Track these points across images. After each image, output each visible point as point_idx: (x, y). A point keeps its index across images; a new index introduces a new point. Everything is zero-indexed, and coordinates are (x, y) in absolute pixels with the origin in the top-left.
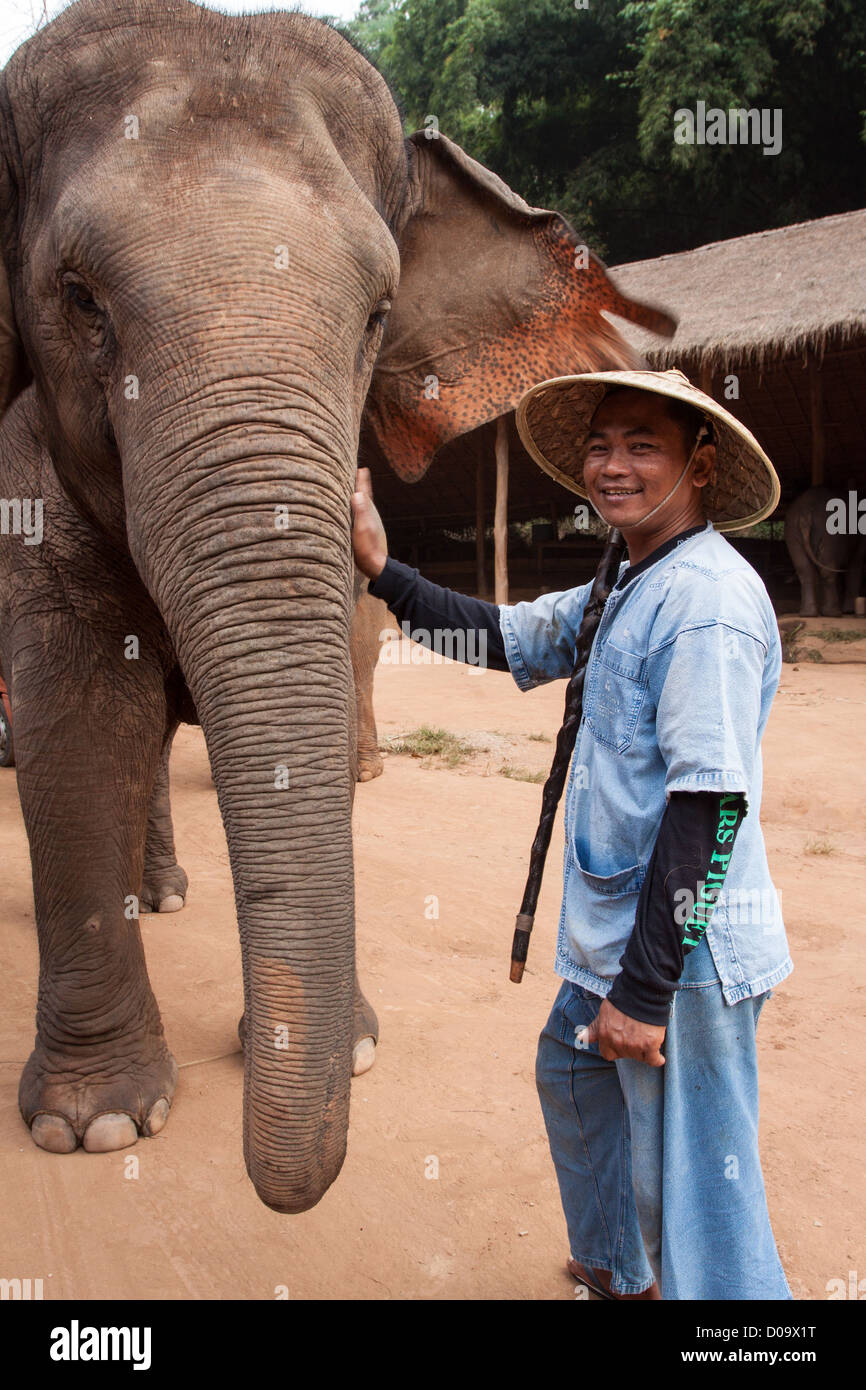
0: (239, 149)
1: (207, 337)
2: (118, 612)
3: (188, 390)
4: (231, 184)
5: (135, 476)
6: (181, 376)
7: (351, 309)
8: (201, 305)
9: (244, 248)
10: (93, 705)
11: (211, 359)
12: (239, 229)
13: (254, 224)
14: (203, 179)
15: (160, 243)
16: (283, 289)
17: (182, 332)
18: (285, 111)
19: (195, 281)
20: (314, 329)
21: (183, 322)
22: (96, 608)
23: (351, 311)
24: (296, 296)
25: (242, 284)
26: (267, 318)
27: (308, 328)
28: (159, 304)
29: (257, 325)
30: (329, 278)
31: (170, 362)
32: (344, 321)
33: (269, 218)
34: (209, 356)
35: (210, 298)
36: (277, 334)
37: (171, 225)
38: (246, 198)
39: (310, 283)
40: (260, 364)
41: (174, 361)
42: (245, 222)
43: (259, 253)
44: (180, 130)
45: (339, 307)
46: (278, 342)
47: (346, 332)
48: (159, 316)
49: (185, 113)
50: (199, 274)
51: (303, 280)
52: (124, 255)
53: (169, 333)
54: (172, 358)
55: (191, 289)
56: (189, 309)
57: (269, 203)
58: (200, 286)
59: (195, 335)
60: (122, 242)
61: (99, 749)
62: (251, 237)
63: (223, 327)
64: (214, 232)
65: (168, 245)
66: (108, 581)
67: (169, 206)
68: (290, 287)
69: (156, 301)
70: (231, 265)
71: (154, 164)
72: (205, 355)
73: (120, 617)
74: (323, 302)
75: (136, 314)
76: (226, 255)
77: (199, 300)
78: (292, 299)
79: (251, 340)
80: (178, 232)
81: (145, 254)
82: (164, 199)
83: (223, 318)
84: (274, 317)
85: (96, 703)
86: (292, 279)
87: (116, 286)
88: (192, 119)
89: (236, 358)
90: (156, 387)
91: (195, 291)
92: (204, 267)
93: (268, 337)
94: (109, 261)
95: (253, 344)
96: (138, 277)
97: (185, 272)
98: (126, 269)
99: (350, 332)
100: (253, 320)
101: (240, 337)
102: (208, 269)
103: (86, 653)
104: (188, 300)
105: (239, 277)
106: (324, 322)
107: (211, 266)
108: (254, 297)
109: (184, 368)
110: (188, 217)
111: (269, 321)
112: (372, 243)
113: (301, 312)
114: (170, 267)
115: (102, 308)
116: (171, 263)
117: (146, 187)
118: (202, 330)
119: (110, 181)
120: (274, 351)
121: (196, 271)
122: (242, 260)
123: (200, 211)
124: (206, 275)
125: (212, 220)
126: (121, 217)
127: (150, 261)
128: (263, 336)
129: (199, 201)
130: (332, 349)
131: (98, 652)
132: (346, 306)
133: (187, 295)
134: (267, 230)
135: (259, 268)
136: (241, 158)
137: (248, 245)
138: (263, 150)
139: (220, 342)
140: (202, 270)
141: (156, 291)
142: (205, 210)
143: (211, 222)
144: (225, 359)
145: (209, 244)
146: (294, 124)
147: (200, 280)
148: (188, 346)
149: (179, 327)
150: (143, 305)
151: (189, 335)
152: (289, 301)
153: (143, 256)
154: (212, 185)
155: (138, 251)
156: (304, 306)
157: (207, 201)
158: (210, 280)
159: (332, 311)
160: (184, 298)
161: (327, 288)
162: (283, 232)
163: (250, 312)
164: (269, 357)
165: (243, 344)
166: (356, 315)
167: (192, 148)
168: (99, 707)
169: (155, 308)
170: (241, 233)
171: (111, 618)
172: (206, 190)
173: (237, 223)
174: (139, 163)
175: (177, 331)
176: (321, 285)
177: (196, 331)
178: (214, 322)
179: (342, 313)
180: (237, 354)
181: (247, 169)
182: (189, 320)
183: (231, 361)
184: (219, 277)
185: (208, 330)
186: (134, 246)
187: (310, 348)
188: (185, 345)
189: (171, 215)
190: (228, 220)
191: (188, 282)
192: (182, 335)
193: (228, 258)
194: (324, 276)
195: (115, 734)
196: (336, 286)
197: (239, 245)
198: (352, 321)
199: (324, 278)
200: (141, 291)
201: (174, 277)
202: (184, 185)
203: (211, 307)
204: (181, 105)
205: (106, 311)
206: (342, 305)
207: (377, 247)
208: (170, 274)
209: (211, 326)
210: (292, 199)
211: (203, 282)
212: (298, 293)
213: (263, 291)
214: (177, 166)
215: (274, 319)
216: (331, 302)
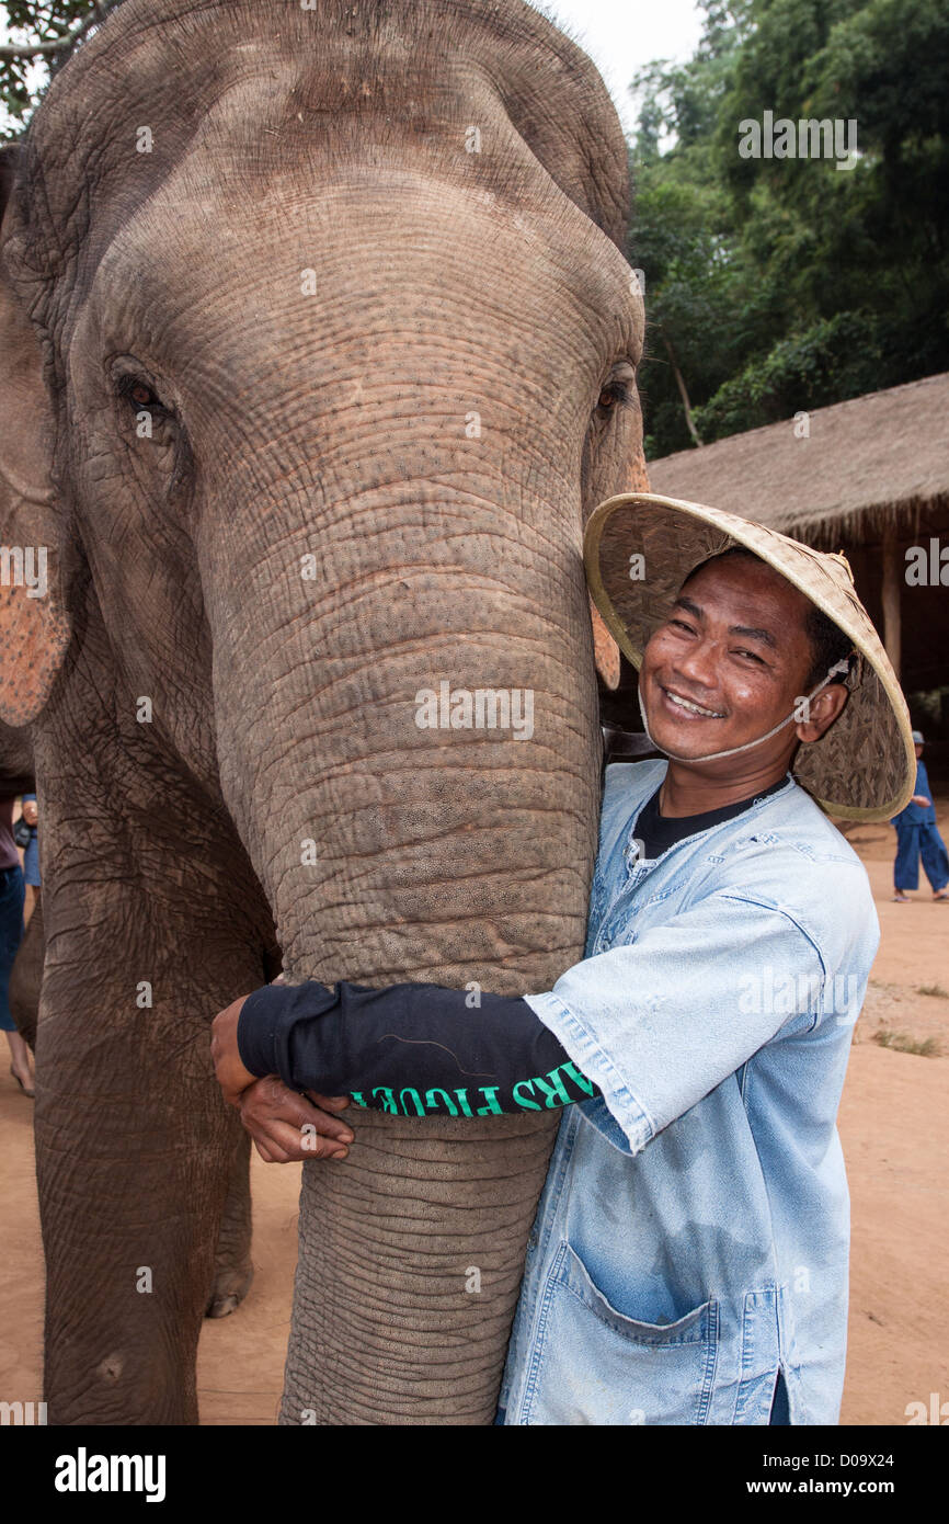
0: (377, 150)
1: (335, 425)
2: (212, 890)
3: (308, 512)
4: (363, 193)
5: (233, 665)
6: (295, 491)
7: (568, 367)
8: (321, 373)
9: (387, 279)
10: (151, 1027)
11: (343, 459)
12: (377, 253)
13: (401, 244)
14: (318, 190)
15: (252, 286)
16: (454, 338)
17: (292, 421)
18: (445, 94)
19: (311, 337)
20: (510, 399)
21: (294, 404)
22: (179, 883)
23: (569, 372)
24: (477, 348)
25: (388, 335)
26: (430, 385)
27: (498, 399)
28: (256, 380)
29: (414, 396)
30: (530, 319)
31: (278, 471)
32: (558, 387)
33: (426, 235)
34: (338, 455)
35: (336, 361)
36: (449, 409)
37: (270, 256)
38: (387, 209)
39: (498, 327)
40: (422, 459)
41: (282, 467)
42: (387, 244)
43: (411, 285)
44: (282, 132)
45: (550, 365)
46: (450, 421)
47: (562, 407)
48: (256, 398)
49: (289, 107)
50: (316, 325)
51: (487, 323)
52: (197, 312)
53: (273, 424)
54: (279, 463)
55: (303, 351)
56: (302, 383)
57: (425, 214)
58: (318, 345)
59: (314, 423)
60: (193, 293)
61: (152, 1096)
62: (398, 263)
63: (359, 405)
64: (338, 260)
65: (265, 288)
66: (201, 842)
67: (266, 231)
68: (467, 335)
69: (250, 376)
70: (366, 308)
71: (242, 179)
72: (333, 453)
73: (212, 897)
74: (522, 357)
75: (221, 402)
76: (358, 292)
77: (317, 366)
78: (471, 352)
79: (405, 421)
80: (281, 266)
81: (230, 305)
82: (257, 223)
83: (359, 391)
84: (443, 381)
85: (157, 1025)
86: (470, 323)
87: (187, 363)
88: (300, 116)
89: (382, 453)
90: (255, 512)
91: (310, 353)
92: (324, 314)
93: (435, 414)
94: (175, 324)
95: (409, 426)
96: (220, 342)
97: (292, 326)
98: (202, 334)
99: (570, 406)
100: (407, 389)
101: (387, 418)
102: (330, 318)
103: (151, 947)
104: (300, 369)
105: (381, 325)
106: (525, 388)
107: (336, 312)
108: (408, 352)
109: (300, 478)
110: (295, 243)
111: (435, 388)
112: (596, 267)
113: (486, 372)
114: (270, 320)
115: (170, 406)
116: (273, 315)
117: (229, 210)
118: (325, 414)
119: (175, 209)
120: (443, 437)
121: (311, 322)
122: (385, 298)
123: (314, 232)
124: (328, 326)
125: (334, 243)
126: (190, 255)
127: (237, 315)
128: (424, 414)
129: (313, 218)
130: (539, 431)
131: (170, 947)
132: (560, 363)
133: (298, 360)
134: (423, 251)
135: (412, 307)
136: (378, 159)
137: (394, 275)
138: (411, 151)
139: (355, 430)
140: (321, 320)
141: (249, 362)
142: (322, 231)
143: (332, 247)
144: (363, 457)
145: (332, 278)
146: (458, 109)
147: (317, 336)
148: (303, 441)
149: (288, 413)
150: (230, 387)
151: (305, 423)
152: (467, 356)
153: (226, 308)
154: (335, 195)
155: (218, 303)
156: (490, 364)
157: (324, 218)
158: (334, 334)
159: (537, 372)
160: (294, 366)
161: (528, 336)
162: (449, 252)
163: (402, 376)
164: (437, 446)
165: (393, 429)
166: (577, 379)
167: (301, 156)
168: (160, 1031)
169: (248, 388)
170: (381, 259)
171: (200, 897)
172: (324, 203)
173: (373, 245)
174: (220, 180)
175: (285, 419)
176: (518, 331)
177: (315, 417)
178: (343, 400)
179: (555, 374)
180: (384, 446)
181: (386, 173)
182: (304, 400)
183: (374, 459)
184: (348, 326)
185: (334, 412)
186: (211, 295)
187: (503, 431)
188: (299, 440)
189: (269, 242)
190: (361, 241)
191: (298, 341)
192: (293, 425)
193: (361, 296)
194: (522, 316)
195: (180, 1073)
196: (543, 334)
197: (379, 277)
198: (573, 387)
199: (522, 320)
200: (226, 364)
201: (277, 336)
202: (289, 200)
203: (338, 375)
204: (282, 99)
205: (176, 409)
206: (554, 363)
207: (605, 273)
208: (270, 331)
209: (339, 405)
210: (461, 207)
211: (322, 338)
212: (479, 344)
213: (422, 343)
214: (278, 179)
215: (442, 386)
216: (535, 357)
